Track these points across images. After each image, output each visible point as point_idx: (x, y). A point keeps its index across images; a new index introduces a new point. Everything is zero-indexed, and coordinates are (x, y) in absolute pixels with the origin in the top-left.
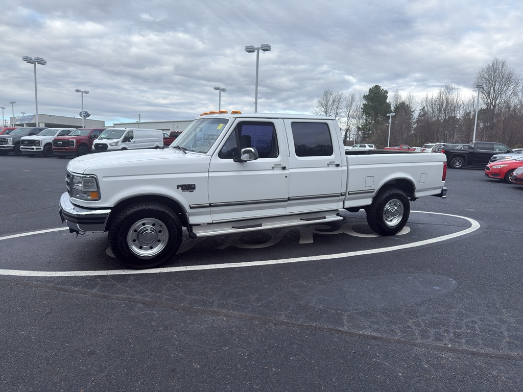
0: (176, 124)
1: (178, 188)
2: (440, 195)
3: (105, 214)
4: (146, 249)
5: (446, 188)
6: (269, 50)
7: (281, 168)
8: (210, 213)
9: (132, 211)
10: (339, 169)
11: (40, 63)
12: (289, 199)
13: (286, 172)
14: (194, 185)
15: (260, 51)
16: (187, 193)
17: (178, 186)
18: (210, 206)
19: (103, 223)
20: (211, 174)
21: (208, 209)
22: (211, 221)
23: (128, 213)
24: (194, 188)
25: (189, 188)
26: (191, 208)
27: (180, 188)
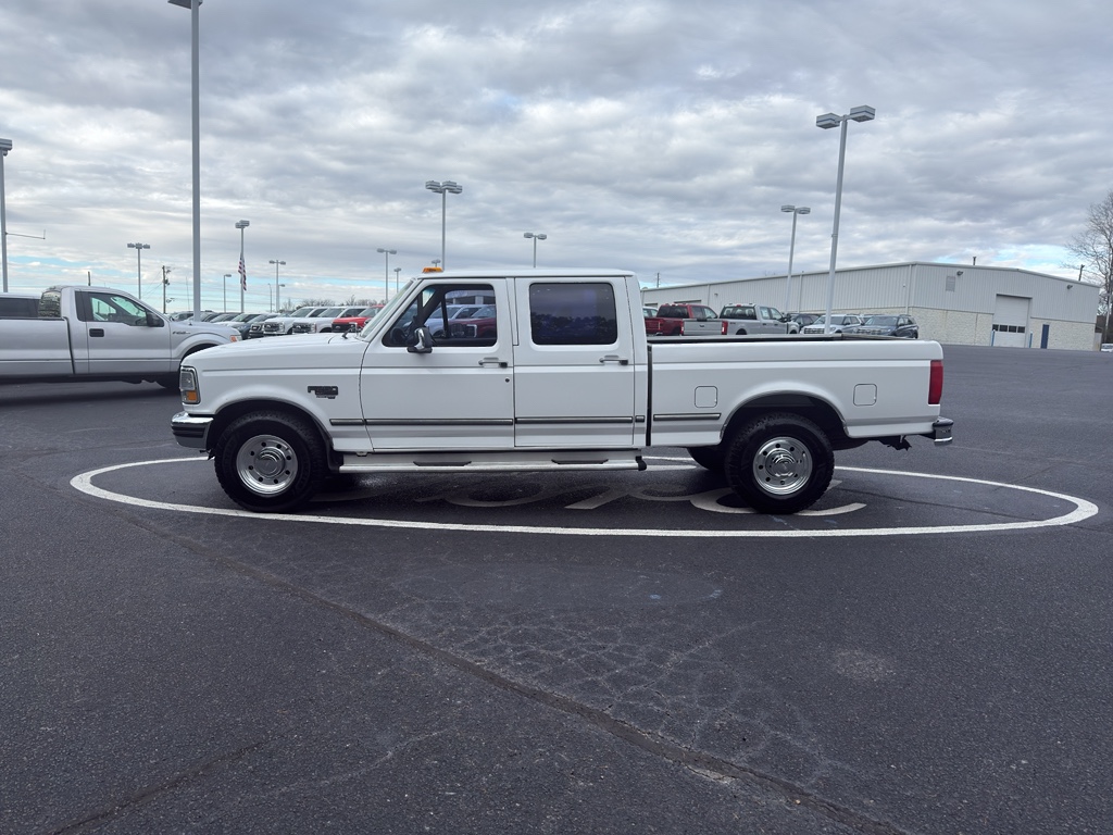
0: (714, 290)
1: (309, 392)
2: (932, 435)
3: (204, 424)
4: (268, 483)
5: (950, 421)
6: (869, 119)
7: (497, 365)
8: (369, 435)
9: (244, 422)
10: (629, 369)
11: (452, 191)
12: (516, 421)
13: (509, 372)
14: (336, 388)
15: (851, 123)
16: (325, 400)
17: (310, 389)
18: (365, 423)
19: (202, 436)
20: (365, 372)
21: (363, 428)
22: (371, 449)
23: (239, 425)
24: (336, 393)
25: (328, 392)
26: (333, 424)
27: (313, 392)
